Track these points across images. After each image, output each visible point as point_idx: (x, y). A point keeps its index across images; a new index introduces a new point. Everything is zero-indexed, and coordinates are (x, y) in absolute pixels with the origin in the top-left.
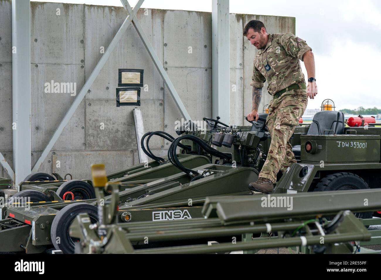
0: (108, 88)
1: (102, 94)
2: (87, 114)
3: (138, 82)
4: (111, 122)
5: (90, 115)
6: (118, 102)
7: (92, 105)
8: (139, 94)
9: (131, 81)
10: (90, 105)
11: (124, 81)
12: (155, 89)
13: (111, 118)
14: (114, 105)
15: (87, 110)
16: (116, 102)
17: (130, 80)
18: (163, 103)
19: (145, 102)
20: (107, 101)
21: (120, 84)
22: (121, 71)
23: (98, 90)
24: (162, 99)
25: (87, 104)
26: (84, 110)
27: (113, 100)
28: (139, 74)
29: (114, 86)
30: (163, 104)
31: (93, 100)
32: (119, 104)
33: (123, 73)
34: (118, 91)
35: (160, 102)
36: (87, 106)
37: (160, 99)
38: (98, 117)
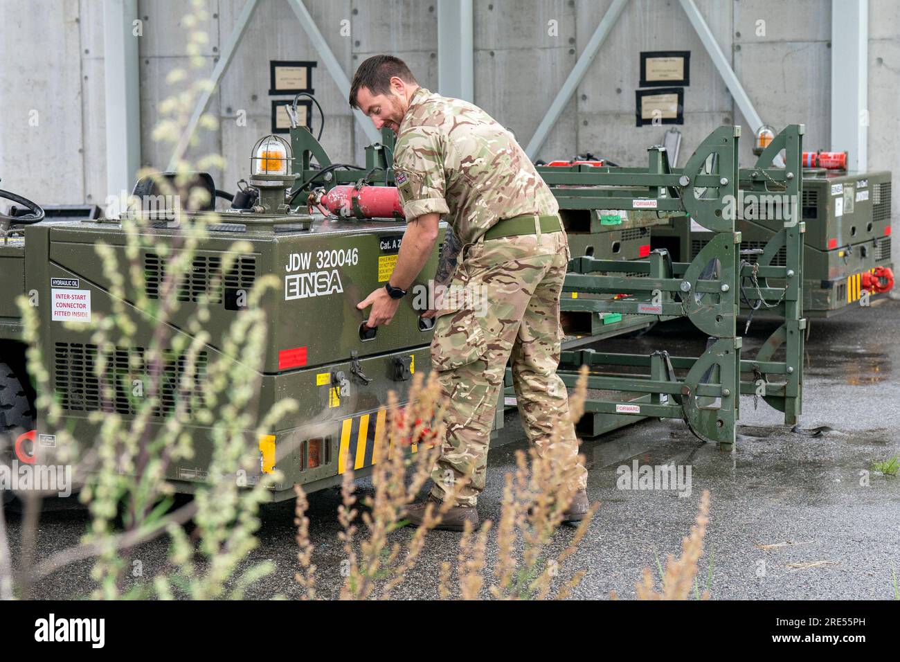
0: (619, 91)
1: (608, 102)
2: (581, 142)
3: (680, 77)
4: (626, 157)
5: (587, 142)
6: (639, 116)
7: (589, 123)
8: (681, 102)
9: (665, 76)
10: (586, 123)
11: (650, 77)
12: (714, 90)
13: (626, 148)
14: (631, 124)
15: (581, 133)
16: (634, 118)
17: (664, 73)
18: (730, 117)
19: (693, 117)
20: (618, 115)
21: (643, 82)
22: (644, 56)
23: (600, 95)
24: (730, 109)
25: (581, 121)
26: (574, 134)
27: (630, 114)
28: (680, 60)
29: (631, 86)
30: (731, 120)
31: (591, 113)
32: (641, 122)
33: (649, 61)
34: (639, 95)
35: (726, 115)
36: (581, 125)
37: (725, 109)
38: (601, 147)
